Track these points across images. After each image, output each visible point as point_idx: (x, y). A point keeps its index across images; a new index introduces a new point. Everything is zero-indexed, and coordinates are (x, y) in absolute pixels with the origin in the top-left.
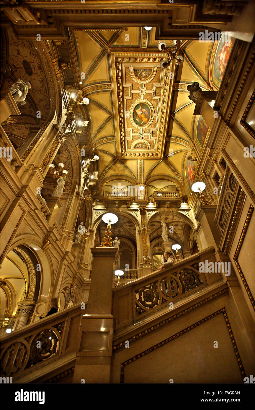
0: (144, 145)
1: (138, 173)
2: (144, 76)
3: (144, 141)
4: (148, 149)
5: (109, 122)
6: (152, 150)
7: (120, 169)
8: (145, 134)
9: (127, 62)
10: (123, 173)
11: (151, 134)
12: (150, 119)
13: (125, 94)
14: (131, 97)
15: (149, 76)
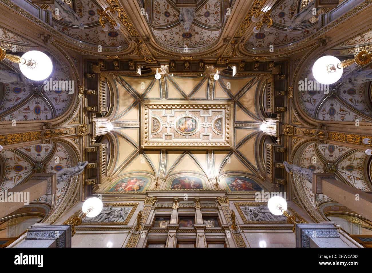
0: (156, 128)
1: (123, 122)
2: (217, 125)
3: (161, 127)
4: (152, 133)
5: (181, 95)
6: (150, 136)
7: (127, 101)
8: (168, 128)
9: (226, 113)
10: (121, 104)
11: (168, 134)
12: (183, 132)
13: (204, 110)
14: (202, 116)
15: (217, 129)
